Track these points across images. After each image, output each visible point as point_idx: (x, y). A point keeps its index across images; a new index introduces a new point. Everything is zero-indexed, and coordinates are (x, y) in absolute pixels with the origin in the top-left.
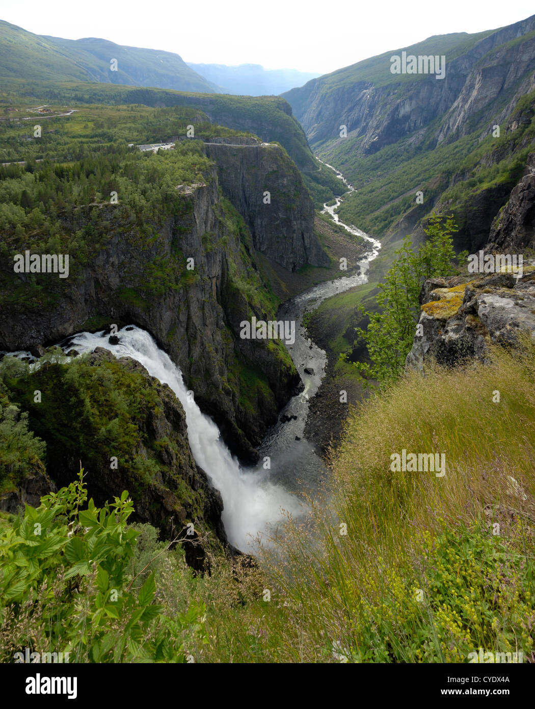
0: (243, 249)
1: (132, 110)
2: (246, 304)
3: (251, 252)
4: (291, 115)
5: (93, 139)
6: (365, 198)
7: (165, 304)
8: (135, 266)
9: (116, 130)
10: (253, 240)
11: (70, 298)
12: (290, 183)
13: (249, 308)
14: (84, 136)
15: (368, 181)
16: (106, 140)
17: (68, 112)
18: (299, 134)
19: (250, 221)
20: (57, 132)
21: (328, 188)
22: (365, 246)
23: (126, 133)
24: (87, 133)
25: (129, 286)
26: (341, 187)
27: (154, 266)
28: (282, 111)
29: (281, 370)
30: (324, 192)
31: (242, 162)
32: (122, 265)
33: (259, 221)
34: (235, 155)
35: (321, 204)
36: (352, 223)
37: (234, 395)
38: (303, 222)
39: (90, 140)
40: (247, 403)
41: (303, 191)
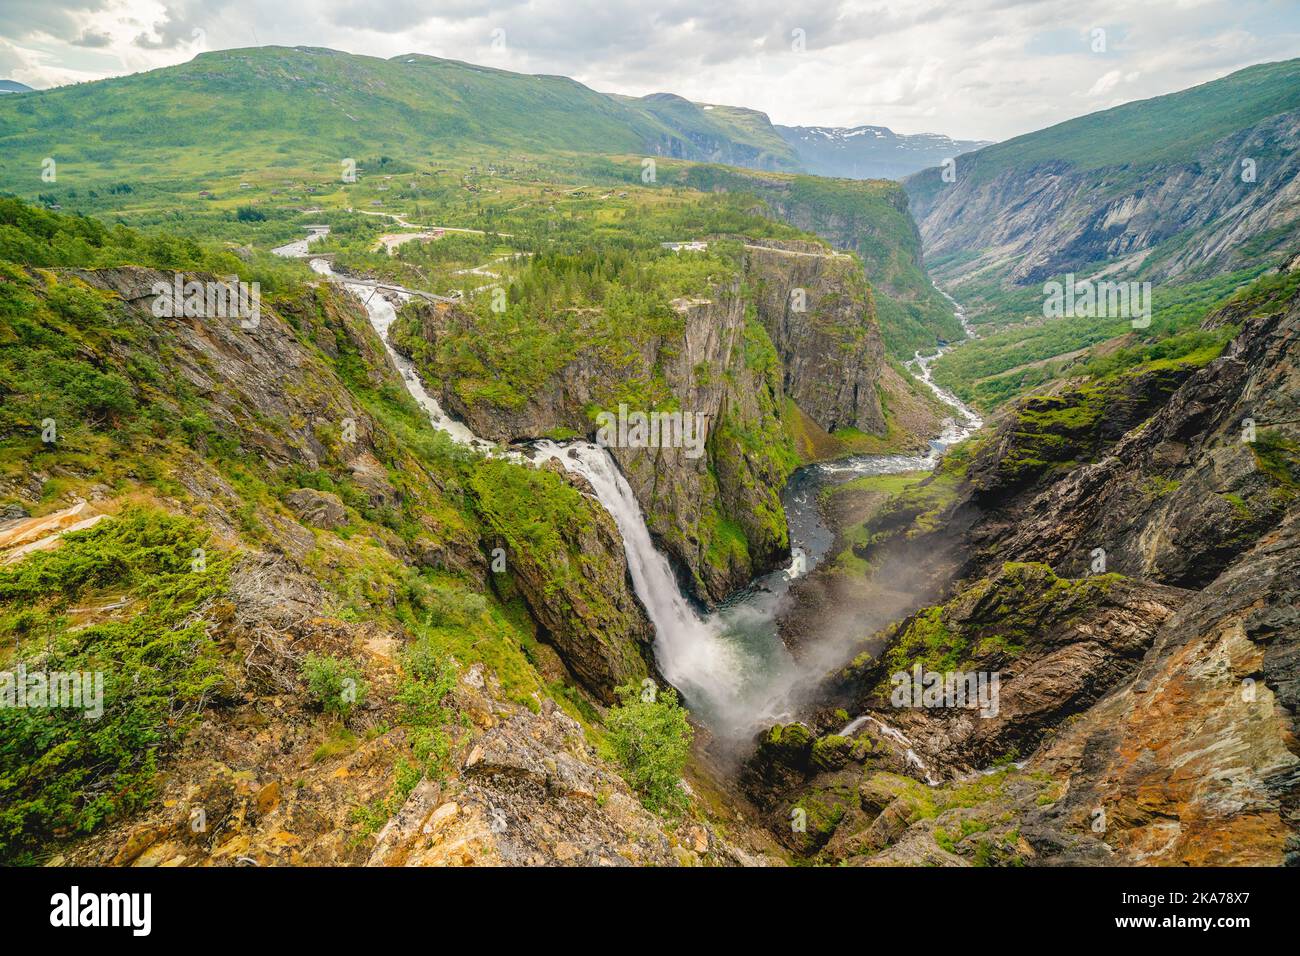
0: (765, 392)
2: (739, 455)
3: (777, 397)
5: (616, 231)
6: (986, 352)
10: (786, 383)
12: (854, 315)
14: (611, 227)
26: (955, 330)
27: (627, 388)
28: (891, 205)
32: (593, 382)
33: (798, 360)
35: (910, 351)
37: (701, 546)
38: (861, 372)
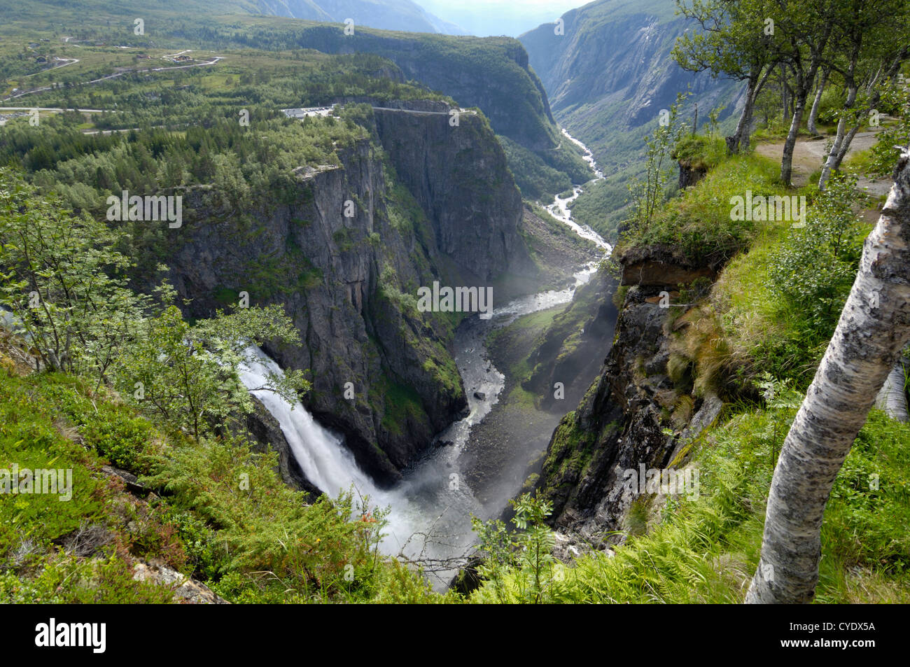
0: (420, 250)
1: (298, 58)
2: (398, 316)
3: (431, 254)
4: (526, 67)
5: (234, 99)
6: (613, 188)
8: (233, 264)
9: (265, 86)
10: (438, 239)
12: (489, 167)
13: (402, 320)
14: (225, 95)
15: (625, 166)
16: (251, 100)
17: (212, 60)
18: (534, 96)
19: (435, 215)
20: (191, 89)
21: (565, 174)
22: (592, 254)
23: (278, 93)
24: (229, 90)
25: (229, 286)
26: (584, 172)
27: (258, 265)
28: (514, 61)
29: (439, 392)
30: (558, 178)
31: (425, 136)
32: (217, 261)
33: (446, 215)
34: (416, 126)
35: (551, 196)
36: (587, 223)
37: (374, 415)
38: (504, 219)
39: (231, 100)
40: (393, 424)
41: (507, 177)
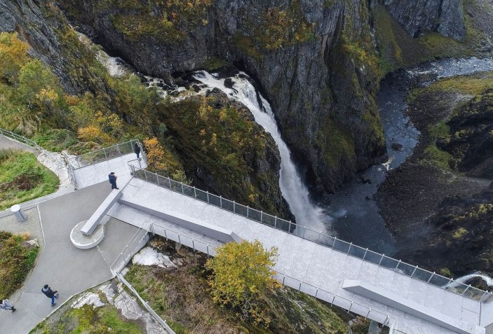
3: (372, 4)
7: (276, 58)
8: (253, 14)
11: (195, 37)
13: (355, 74)
25: (245, 34)
32: (241, 11)
37: (320, 150)
40: (331, 158)
